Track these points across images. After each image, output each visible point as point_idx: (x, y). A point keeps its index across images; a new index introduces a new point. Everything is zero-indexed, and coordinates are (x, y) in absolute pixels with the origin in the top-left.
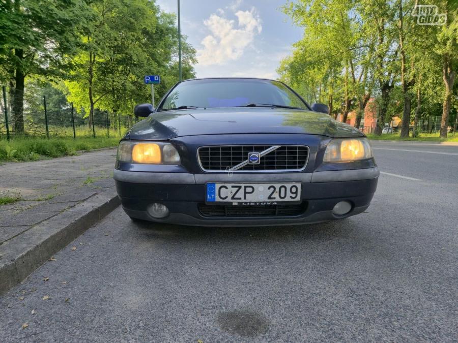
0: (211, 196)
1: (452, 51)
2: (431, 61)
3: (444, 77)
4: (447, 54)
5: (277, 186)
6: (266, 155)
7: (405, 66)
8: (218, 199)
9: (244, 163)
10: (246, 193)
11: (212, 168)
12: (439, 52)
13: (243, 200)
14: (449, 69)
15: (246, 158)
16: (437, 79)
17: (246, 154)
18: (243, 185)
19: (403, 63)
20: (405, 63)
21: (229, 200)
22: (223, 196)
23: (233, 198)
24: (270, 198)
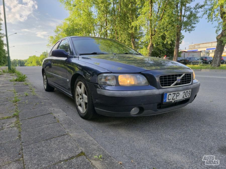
0: (165, 100)
1: (134, 32)
2: (127, 35)
3: (132, 42)
4: (132, 33)
5: (186, 91)
6: (182, 78)
7: (117, 36)
8: (167, 101)
9: (175, 82)
10: (177, 96)
11: (164, 86)
12: (130, 32)
13: (175, 100)
14: (133, 39)
15: (176, 80)
16: (129, 43)
17: (176, 78)
18: (176, 93)
19: (116, 35)
20: (117, 35)
21: (171, 100)
22: (169, 99)
23: (173, 99)
24: (183, 97)
